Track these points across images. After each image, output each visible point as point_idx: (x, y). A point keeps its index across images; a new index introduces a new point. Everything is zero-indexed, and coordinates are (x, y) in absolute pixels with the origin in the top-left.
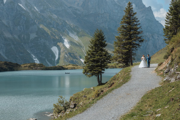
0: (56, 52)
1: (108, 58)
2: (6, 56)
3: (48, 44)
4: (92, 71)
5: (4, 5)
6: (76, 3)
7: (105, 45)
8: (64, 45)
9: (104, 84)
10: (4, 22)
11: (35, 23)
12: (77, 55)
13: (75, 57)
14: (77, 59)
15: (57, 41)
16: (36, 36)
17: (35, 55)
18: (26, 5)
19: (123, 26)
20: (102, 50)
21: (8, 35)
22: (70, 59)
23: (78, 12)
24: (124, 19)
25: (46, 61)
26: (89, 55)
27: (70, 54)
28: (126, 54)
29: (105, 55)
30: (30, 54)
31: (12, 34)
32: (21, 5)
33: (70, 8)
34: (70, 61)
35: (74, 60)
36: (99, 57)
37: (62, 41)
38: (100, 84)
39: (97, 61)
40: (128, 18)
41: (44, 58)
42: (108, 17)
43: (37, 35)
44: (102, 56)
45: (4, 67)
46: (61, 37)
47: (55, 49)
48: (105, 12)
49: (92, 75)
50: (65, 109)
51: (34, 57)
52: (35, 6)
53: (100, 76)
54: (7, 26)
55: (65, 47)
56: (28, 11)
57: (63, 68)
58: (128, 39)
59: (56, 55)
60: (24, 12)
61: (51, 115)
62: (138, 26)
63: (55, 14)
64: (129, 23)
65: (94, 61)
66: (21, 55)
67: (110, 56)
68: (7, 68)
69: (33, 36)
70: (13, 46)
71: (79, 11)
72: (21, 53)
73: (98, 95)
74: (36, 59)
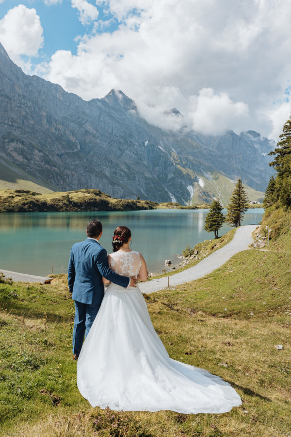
0: (191, 191)
1: (223, 219)
2: (146, 193)
3: (184, 183)
4: (211, 229)
5: (145, 147)
6: (211, 145)
7: (220, 209)
8: (198, 185)
9: (219, 238)
10: (145, 163)
11: (173, 165)
12: (210, 194)
13: (209, 196)
14: (210, 197)
15: (192, 181)
16: (174, 176)
17: (172, 193)
18: (165, 148)
19: (234, 197)
20: (219, 213)
21: (148, 175)
22: (205, 197)
23: (213, 154)
24: (235, 192)
25: (181, 199)
26: (209, 216)
27: (204, 193)
28: (235, 217)
29: (221, 217)
30: (167, 192)
31: (152, 174)
32: (160, 147)
33: (205, 149)
34: (203, 200)
35: (208, 198)
36: (216, 218)
37: (198, 181)
38: (217, 237)
39: (215, 221)
40: (238, 191)
41: (180, 196)
42: (241, 158)
43: (174, 174)
44: (218, 217)
45: (145, 205)
46: (196, 177)
47: (190, 188)
48: (238, 154)
49: (211, 231)
50: (191, 255)
51: (171, 195)
52: (173, 147)
53: (216, 232)
54: (147, 167)
55: (200, 187)
56: (167, 153)
57: (196, 208)
58: (238, 207)
59: (191, 194)
60: (163, 154)
61: (181, 257)
62: (245, 197)
63: (191, 155)
64: (239, 195)
65: (212, 221)
66: (159, 193)
67: (224, 218)
68: (147, 207)
69: (170, 176)
70: (152, 185)
71: (214, 152)
72: (160, 191)
73: (213, 248)
74: (173, 197)
